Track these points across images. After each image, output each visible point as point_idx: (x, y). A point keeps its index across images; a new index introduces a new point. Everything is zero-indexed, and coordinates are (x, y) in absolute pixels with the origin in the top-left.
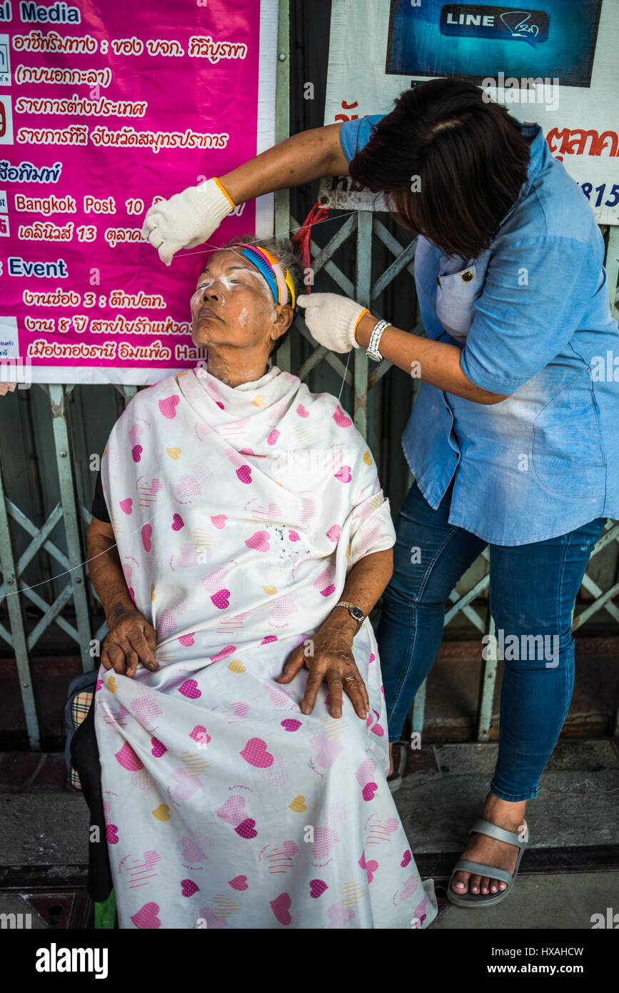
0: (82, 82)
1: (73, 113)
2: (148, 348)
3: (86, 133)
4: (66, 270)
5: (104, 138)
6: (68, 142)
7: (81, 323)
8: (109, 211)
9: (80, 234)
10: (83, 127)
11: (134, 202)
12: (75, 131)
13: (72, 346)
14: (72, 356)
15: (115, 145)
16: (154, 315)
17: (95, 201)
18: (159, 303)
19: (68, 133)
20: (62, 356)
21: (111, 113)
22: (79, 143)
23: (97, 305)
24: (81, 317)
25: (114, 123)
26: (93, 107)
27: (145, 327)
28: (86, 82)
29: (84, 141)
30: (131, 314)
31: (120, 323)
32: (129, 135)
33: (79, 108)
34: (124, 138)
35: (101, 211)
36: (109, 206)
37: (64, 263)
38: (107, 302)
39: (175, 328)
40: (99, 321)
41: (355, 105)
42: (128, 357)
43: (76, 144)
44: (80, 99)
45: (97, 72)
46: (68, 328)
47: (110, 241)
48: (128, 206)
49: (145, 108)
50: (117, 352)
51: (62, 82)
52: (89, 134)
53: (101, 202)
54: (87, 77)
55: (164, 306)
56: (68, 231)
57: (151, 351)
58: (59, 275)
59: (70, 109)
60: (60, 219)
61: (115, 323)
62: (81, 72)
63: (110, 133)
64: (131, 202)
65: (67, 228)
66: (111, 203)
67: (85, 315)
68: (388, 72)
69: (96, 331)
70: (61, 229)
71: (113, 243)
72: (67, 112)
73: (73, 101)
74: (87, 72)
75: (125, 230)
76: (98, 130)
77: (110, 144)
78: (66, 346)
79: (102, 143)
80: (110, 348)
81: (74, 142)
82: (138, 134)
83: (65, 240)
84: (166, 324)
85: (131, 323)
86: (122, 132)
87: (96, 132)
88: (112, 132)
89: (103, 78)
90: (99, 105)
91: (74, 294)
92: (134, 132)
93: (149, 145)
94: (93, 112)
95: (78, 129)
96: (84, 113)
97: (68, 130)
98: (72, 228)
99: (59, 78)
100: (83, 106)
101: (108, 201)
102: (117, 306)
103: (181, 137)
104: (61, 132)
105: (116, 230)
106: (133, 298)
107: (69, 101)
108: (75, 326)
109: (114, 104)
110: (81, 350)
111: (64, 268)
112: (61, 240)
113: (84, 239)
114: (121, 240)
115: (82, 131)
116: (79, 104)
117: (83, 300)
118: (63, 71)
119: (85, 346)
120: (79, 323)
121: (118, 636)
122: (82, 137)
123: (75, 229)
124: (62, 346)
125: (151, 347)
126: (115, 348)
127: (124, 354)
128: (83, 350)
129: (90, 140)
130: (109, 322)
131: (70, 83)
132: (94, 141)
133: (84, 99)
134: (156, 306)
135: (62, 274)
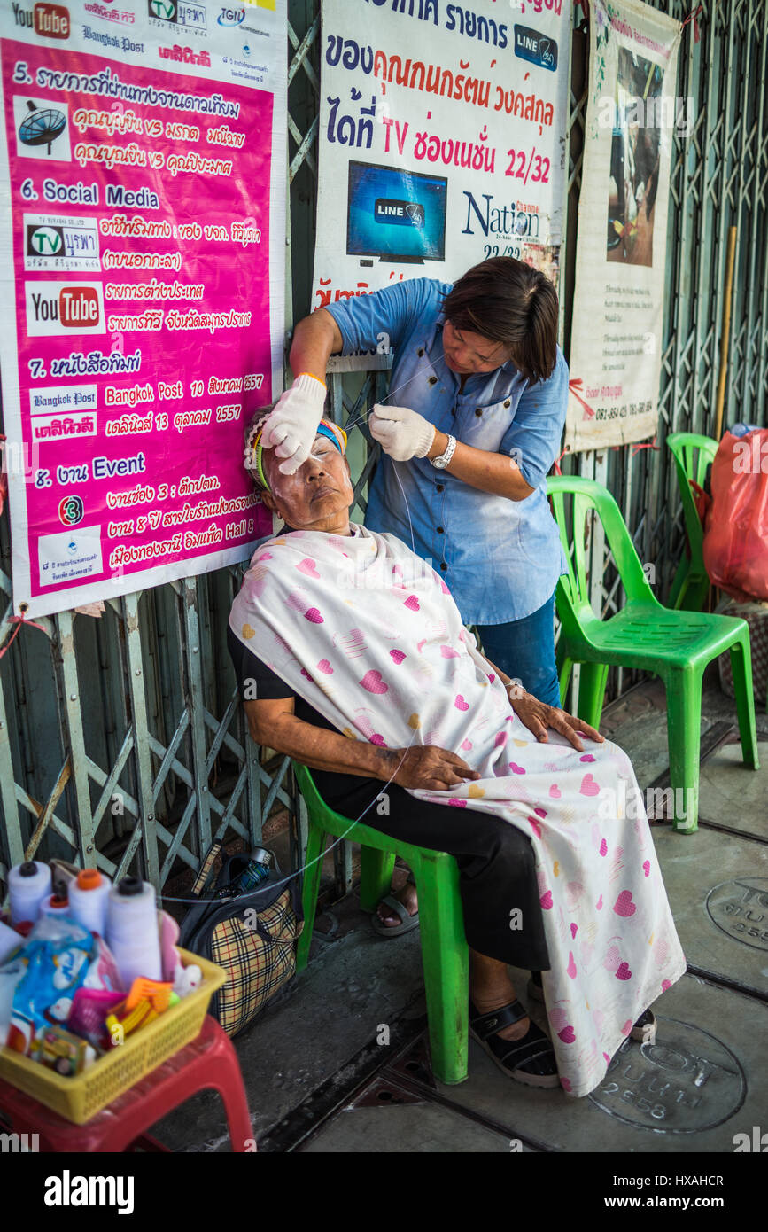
0: (161, 267)
1: (150, 298)
2: (206, 533)
3: (161, 318)
4: (144, 464)
5: (178, 322)
6: (144, 329)
7: (155, 518)
8: (177, 396)
9: (157, 422)
10: (158, 312)
11: (198, 383)
12: (150, 316)
13: (145, 547)
14: (147, 557)
15: (184, 328)
16: (211, 497)
17: (166, 386)
18: (215, 484)
19: (144, 318)
20: (138, 559)
21: (182, 297)
22: (153, 329)
23: (169, 496)
24: (154, 512)
25: (183, 305)
26: (169, 292)
27: (204, 511)
28: (163, 266)
29: (158, 326)
30: (194, 500)
31: (186, 511)
32: (194, 317)
33: (156, 292)
34: (190, 322)
35: (171, 397)
36: (177, 391)
37: (143, 457)
38: (176, 491)
39: (226, 507)
40: (169, 514)
41: (329, 281)
42: (192, 547)
43: (150, 330)
44: (158, 283)
45: (171, 257)
46: (144, 527)
47: (177, 427)
48: (192, 389)
49: (202, 290)
50: (182, 543)
51: (141, 267)
52: (164, 319)
53: (171, 387)
54: (164, 261)
55: (216, 485)
56: (149, 421)
57: (209, 535)
58: (139, 470)
59: (147, 294)
60: (142, 409)
61: (182, 512)
62: (161, 257)
63: (180, 317)
64: (195, 385)
65: (147, 418)
66: (179, 387)
67: (159, 509)
68: (348, 253)
69: (168, 525)
70: (143, 419)
71: (180, 428)
72: (143, 297)
73: (151, 286)
74: (164, 257)
75: (189, 414)
76: (172, 314)
77: (180, 327)
78: (141, 548)
79: (174, 327)
80: (177, 541)
81: (148, 328)
82: (200, 316)
83: (148, 430)
84: (219, 504)
85: (194, 510)
86: (189, 315)
87: (170, 316)
88: (182, 315)
89: (175, 262)
90: (173, 288)
91: (150, 488)
92: (197, 315)
93: (207, 327)
94: (168, 296)
95: (153, 314)
96: (160, 297)
97: (144, 315)
98: (152, 417)
99: (138, 262)
100: (160, 290)
101: (177, 386)
102: (184, 494)
103: (227, 317)
104: (138, 318)
105: (183, 415)
106: (197, 483)
107: (146, 286)
108: (151, 523)
109: (184, 287)
110: (154, 549)
111: (143, 461)
112: (144, 431)
113: (161, 428)
114: (187, 425)
115: (157, 316)
116: (156, 288)
117: (157, 493)
118: (143, 256)
119: (157, 544)
120: (154, 519)
121: (435, 761)
122: (156, 322)
123: (154, 417)
124: (137, 549)
125: (209, 532)
126: (181, 539)
127: (189, 544)
128: (155, 548)
129: (164, 325)
130: (177, 513)
131: (149, 268)
132: (168, 325)
133: (162, 283)
134: (213, 488)
135: (141, 469)
